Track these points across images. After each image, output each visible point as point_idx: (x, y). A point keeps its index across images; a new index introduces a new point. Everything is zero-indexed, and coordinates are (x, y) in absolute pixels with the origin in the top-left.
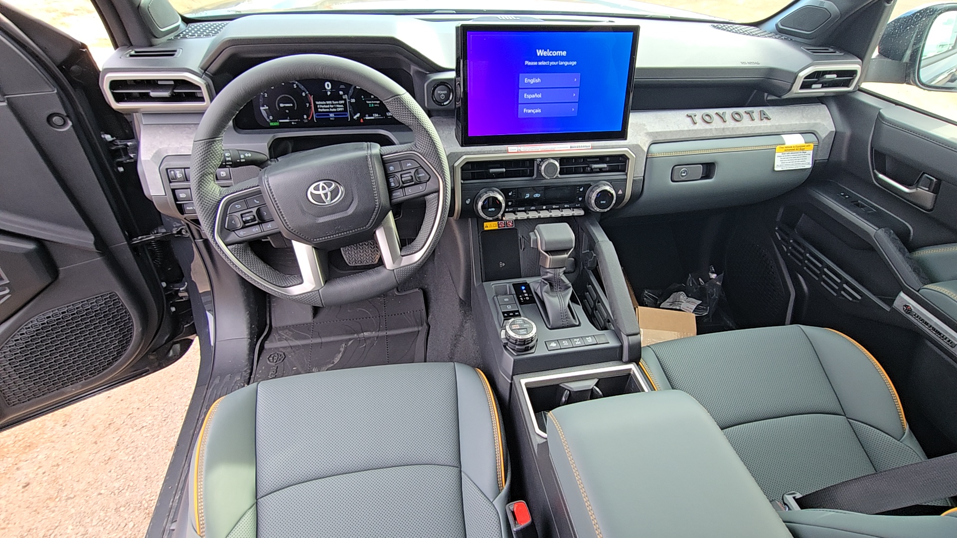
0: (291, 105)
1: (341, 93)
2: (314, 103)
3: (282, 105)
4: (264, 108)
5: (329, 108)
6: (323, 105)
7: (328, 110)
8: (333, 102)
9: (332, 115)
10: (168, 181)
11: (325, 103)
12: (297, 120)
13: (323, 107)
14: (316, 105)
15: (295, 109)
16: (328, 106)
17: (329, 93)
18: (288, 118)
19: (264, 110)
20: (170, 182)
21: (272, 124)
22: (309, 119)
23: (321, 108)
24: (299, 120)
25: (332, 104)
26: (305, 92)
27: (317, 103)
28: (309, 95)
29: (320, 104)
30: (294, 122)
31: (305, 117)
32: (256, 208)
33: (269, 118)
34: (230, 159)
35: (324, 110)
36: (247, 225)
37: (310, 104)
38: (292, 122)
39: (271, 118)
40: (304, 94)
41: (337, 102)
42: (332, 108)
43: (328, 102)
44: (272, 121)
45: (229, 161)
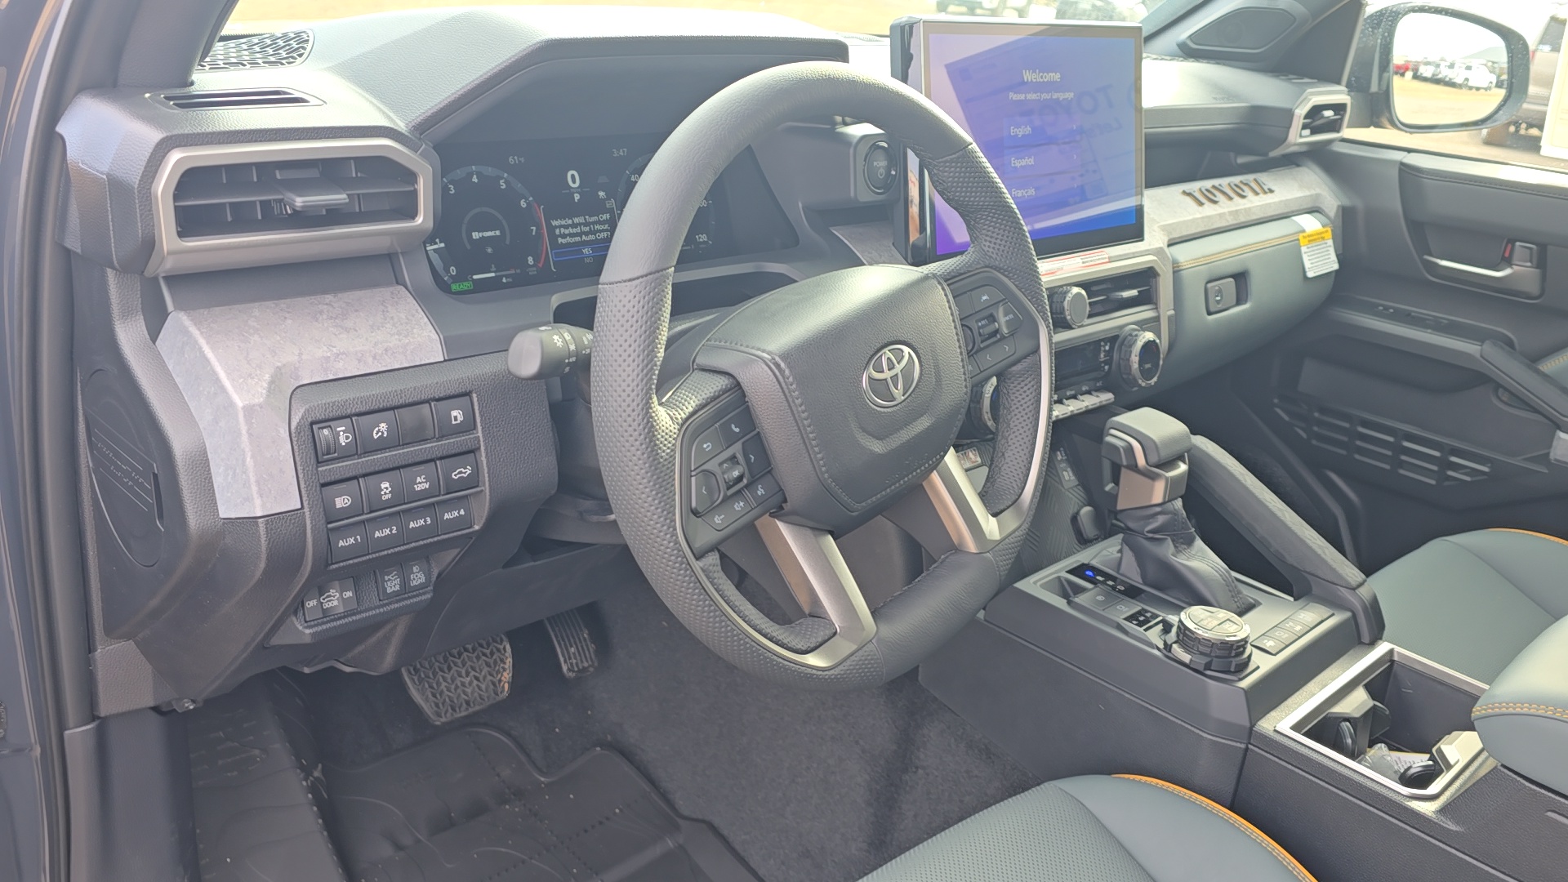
0: (498, 233)
1: (601, 194)
2: (549, 225)
3: (476, 235)
4: (435, 247)
5: (580, 235)
6: (566, 227)
7: (578, 239)
8: (587, 217)
9: (586, 251)
10: (313, 460)
11: (570, 222)
12: (513, 272)
13: (567, 232)
14: (551, 229)
15: (508, 242)
16: (577, 230)
17: (577, 197)
18: (494, 269)
19: (434, 250)
20: (319, 462)
21: (455, 287)
22: (540, 265)
23: (564, 236)
24: (518, 271)
25: (586, 224)
26: (526, 199)
27: (555, 223)
28: (536, 205)
29: (561, 226)
30: (507, 276)
31: (530, 260)
33: (448, 271)
35: (568, 239)
37: (539, 228)
38: (502, 276)
39: (453, 270)
40: (523, 204)
41: (595, 219)
42: (587, 234)
43: (576, 220)
44: (456, 279)
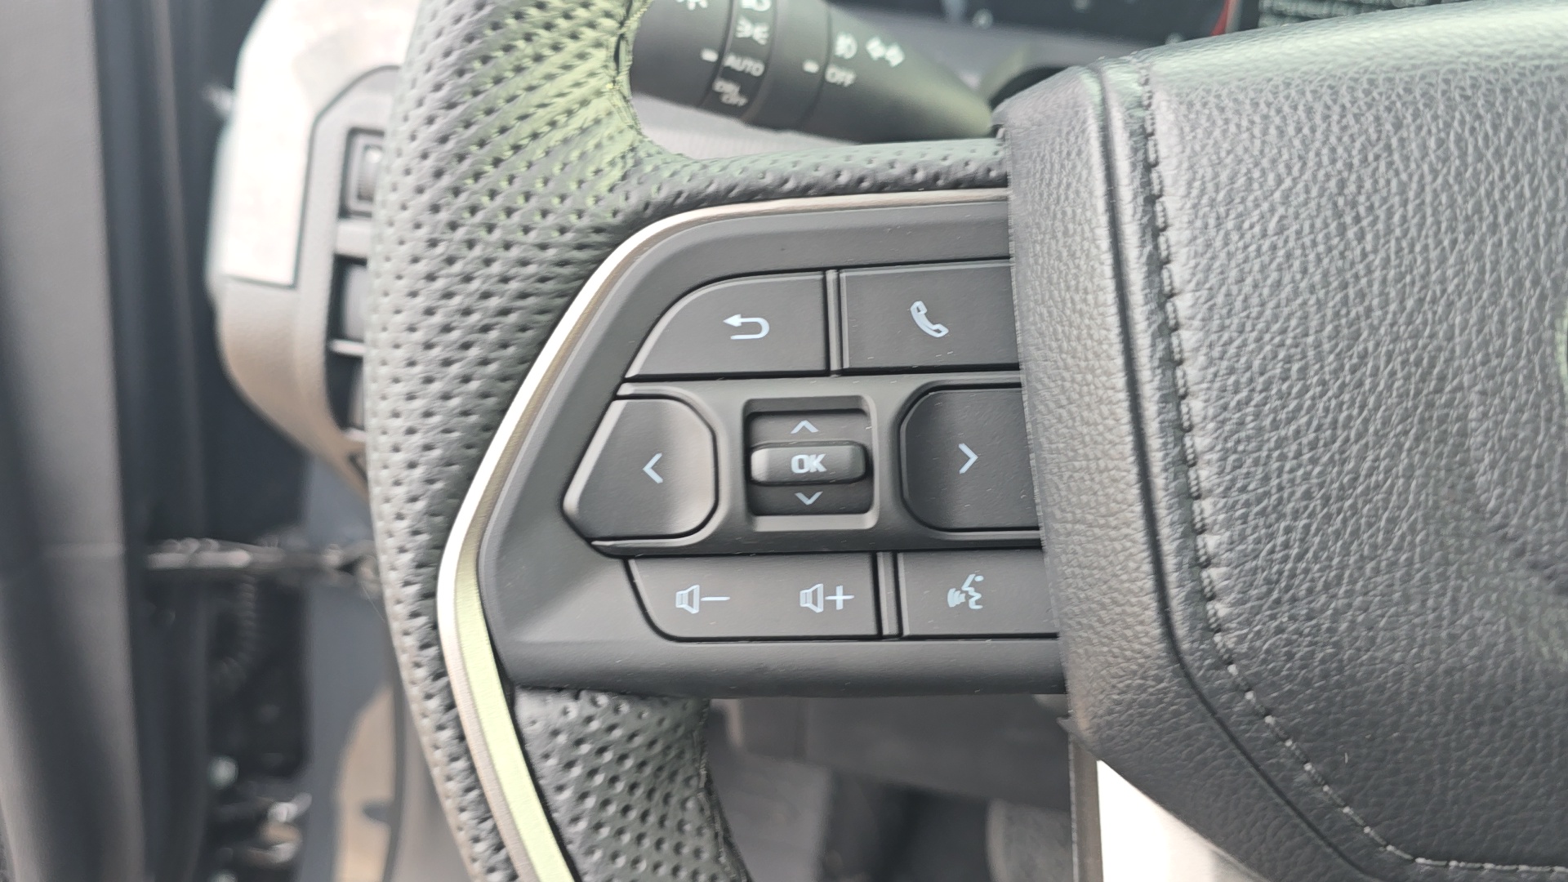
10: (334, 205)
32: (908, 385)
34: (759, 33)
36: (767, 524)
45: (747, 48)
